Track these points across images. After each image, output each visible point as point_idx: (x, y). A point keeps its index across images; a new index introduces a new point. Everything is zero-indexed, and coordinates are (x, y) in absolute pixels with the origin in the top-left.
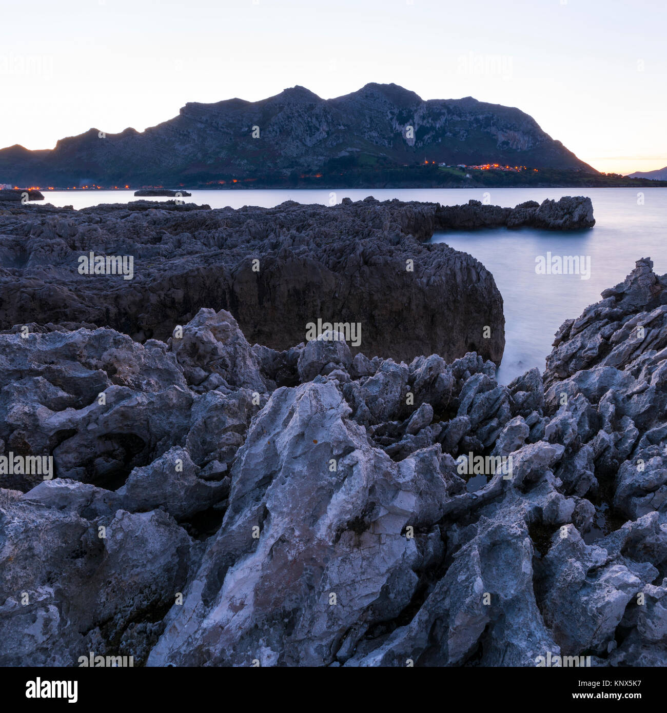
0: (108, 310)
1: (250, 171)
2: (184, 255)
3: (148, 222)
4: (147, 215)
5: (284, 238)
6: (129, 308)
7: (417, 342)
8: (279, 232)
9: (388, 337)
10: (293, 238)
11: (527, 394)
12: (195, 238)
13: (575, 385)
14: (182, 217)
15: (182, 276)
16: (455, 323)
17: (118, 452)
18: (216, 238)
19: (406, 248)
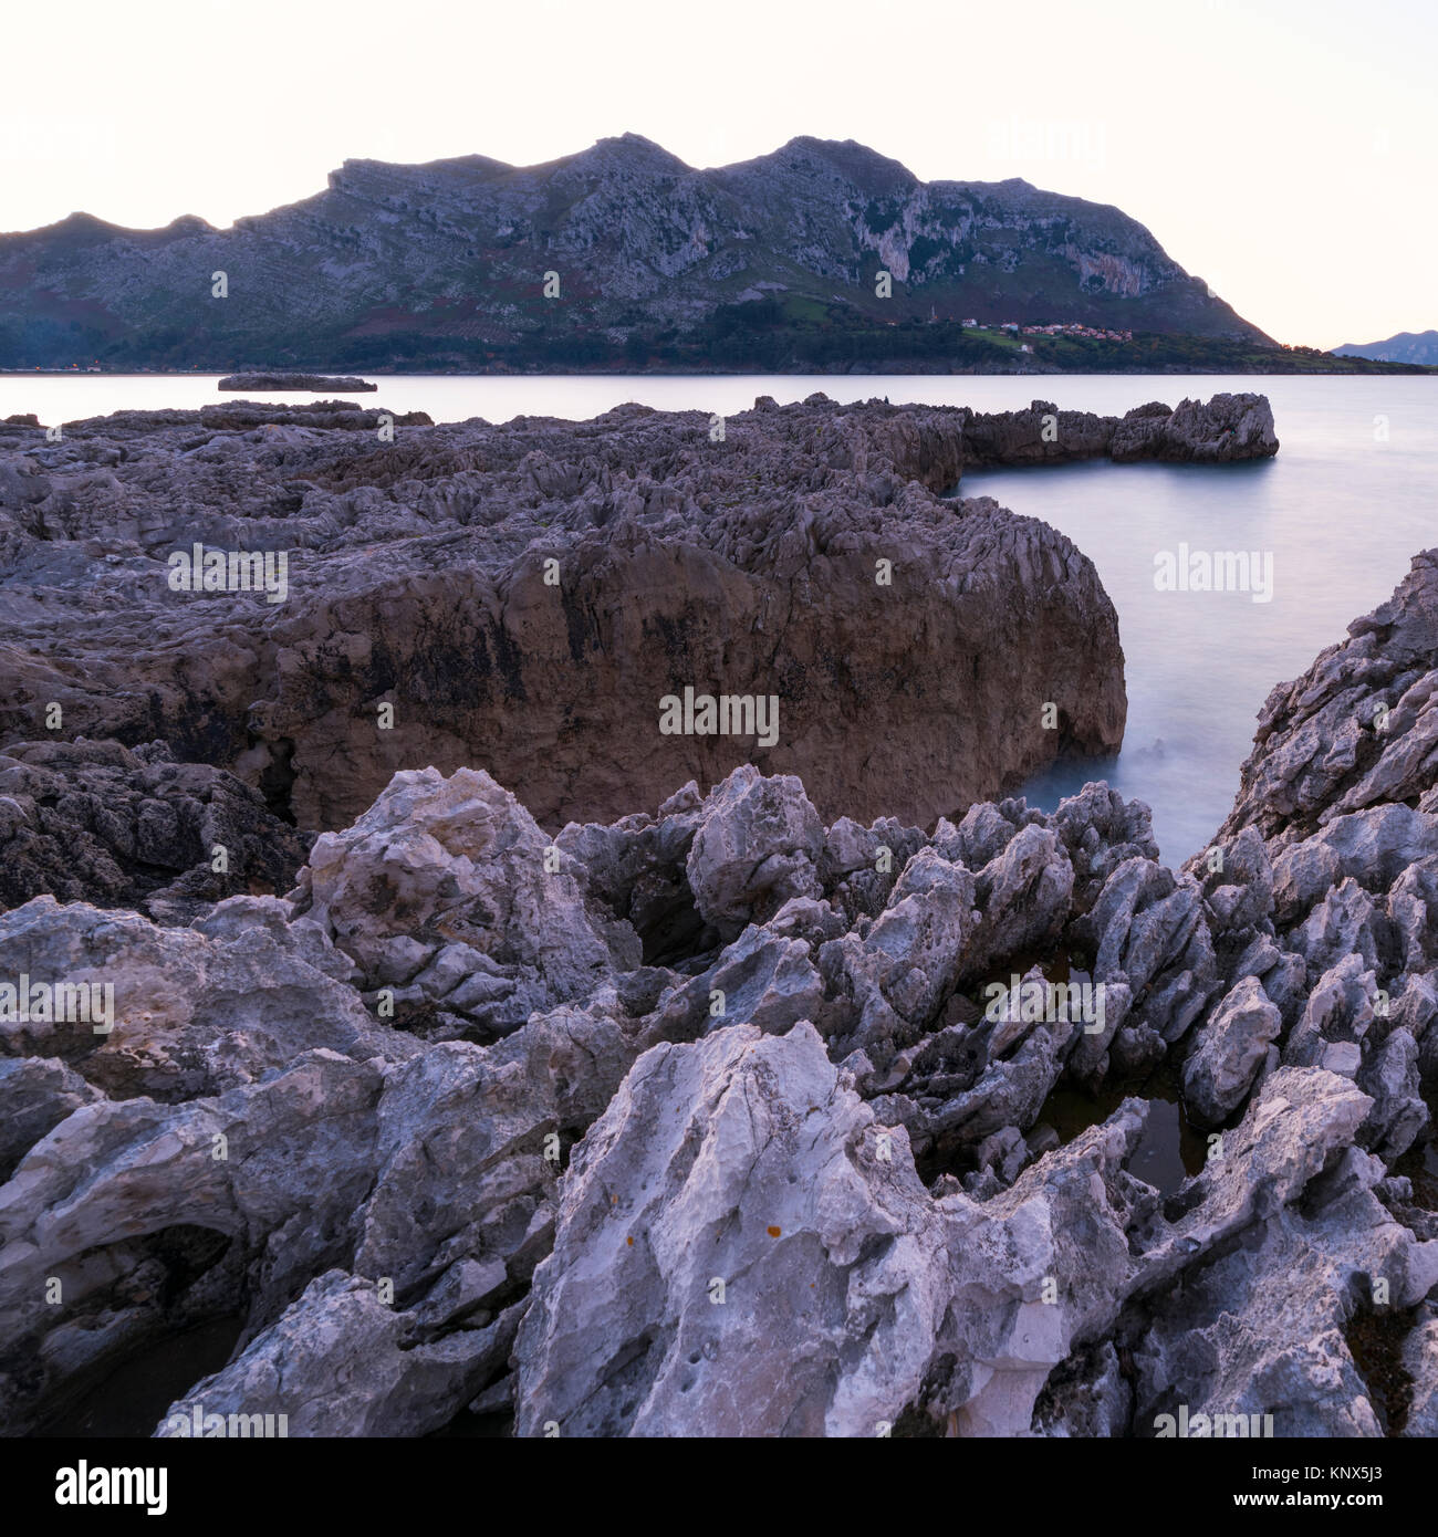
0: (155, 700)
1: (526, 332)
2: (368, 541)
3: (258, 462)
4: (258, 440)
5: (624, 494)
6: (221, 689)
7: (948, 718)
8: (610, 479)
9: (882, 711)
10: (646, 494)
11: (1240, 890)
12: (394, 499)
13: (1332, 853)
14: (356, 445)
15: (363, 600)
16: (1025, 671)
17: (134, 1281)
18: (450, 497)
19: (908, 511)
